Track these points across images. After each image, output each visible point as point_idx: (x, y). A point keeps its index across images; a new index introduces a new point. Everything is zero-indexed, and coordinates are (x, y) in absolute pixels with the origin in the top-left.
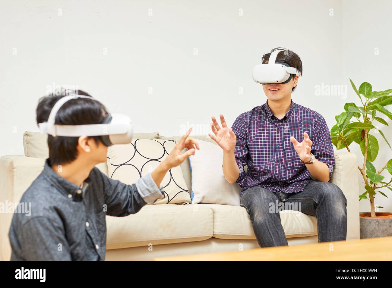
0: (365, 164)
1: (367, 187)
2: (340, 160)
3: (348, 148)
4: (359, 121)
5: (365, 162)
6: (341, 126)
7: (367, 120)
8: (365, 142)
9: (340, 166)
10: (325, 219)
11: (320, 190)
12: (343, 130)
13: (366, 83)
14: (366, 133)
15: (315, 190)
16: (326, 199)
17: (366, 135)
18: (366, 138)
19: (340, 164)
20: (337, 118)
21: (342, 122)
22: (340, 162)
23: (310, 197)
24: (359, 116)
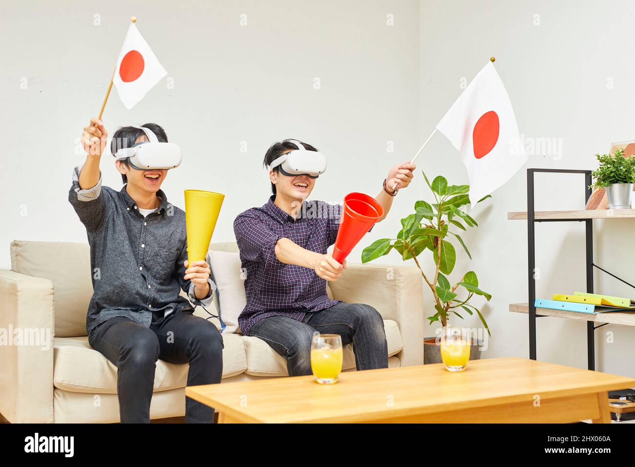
0: (437, 278)
1: (438, 307)
2: (400, 276)
3: (415, 259)
4: (431, 223)
5: (437, 276)
6: (408, 232)
7: (441, 223)
8: (438, 250)
9: (401, 283)
10: (366, 346)
11: (354, 312)
12: (410, 237)
13: (441, 176)
14: (439, 239)
15: (347, 314)
16: (364, 322)
17: (439, 242)
18: (439, 246)
19: (402, 281)
20: (403, 221)
21: (409, 227)
22: (401, 278)
23: (341, 322)
24: (431, 218)
